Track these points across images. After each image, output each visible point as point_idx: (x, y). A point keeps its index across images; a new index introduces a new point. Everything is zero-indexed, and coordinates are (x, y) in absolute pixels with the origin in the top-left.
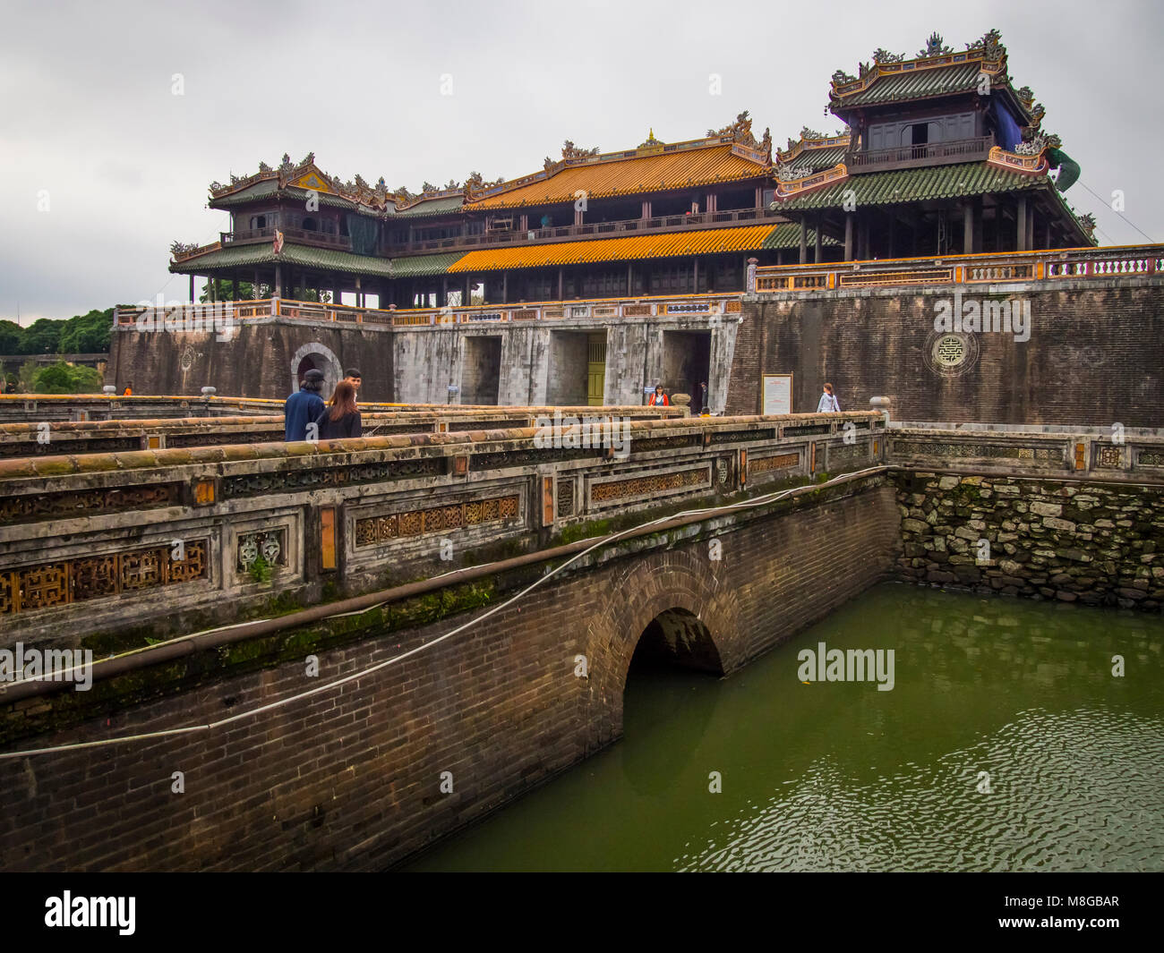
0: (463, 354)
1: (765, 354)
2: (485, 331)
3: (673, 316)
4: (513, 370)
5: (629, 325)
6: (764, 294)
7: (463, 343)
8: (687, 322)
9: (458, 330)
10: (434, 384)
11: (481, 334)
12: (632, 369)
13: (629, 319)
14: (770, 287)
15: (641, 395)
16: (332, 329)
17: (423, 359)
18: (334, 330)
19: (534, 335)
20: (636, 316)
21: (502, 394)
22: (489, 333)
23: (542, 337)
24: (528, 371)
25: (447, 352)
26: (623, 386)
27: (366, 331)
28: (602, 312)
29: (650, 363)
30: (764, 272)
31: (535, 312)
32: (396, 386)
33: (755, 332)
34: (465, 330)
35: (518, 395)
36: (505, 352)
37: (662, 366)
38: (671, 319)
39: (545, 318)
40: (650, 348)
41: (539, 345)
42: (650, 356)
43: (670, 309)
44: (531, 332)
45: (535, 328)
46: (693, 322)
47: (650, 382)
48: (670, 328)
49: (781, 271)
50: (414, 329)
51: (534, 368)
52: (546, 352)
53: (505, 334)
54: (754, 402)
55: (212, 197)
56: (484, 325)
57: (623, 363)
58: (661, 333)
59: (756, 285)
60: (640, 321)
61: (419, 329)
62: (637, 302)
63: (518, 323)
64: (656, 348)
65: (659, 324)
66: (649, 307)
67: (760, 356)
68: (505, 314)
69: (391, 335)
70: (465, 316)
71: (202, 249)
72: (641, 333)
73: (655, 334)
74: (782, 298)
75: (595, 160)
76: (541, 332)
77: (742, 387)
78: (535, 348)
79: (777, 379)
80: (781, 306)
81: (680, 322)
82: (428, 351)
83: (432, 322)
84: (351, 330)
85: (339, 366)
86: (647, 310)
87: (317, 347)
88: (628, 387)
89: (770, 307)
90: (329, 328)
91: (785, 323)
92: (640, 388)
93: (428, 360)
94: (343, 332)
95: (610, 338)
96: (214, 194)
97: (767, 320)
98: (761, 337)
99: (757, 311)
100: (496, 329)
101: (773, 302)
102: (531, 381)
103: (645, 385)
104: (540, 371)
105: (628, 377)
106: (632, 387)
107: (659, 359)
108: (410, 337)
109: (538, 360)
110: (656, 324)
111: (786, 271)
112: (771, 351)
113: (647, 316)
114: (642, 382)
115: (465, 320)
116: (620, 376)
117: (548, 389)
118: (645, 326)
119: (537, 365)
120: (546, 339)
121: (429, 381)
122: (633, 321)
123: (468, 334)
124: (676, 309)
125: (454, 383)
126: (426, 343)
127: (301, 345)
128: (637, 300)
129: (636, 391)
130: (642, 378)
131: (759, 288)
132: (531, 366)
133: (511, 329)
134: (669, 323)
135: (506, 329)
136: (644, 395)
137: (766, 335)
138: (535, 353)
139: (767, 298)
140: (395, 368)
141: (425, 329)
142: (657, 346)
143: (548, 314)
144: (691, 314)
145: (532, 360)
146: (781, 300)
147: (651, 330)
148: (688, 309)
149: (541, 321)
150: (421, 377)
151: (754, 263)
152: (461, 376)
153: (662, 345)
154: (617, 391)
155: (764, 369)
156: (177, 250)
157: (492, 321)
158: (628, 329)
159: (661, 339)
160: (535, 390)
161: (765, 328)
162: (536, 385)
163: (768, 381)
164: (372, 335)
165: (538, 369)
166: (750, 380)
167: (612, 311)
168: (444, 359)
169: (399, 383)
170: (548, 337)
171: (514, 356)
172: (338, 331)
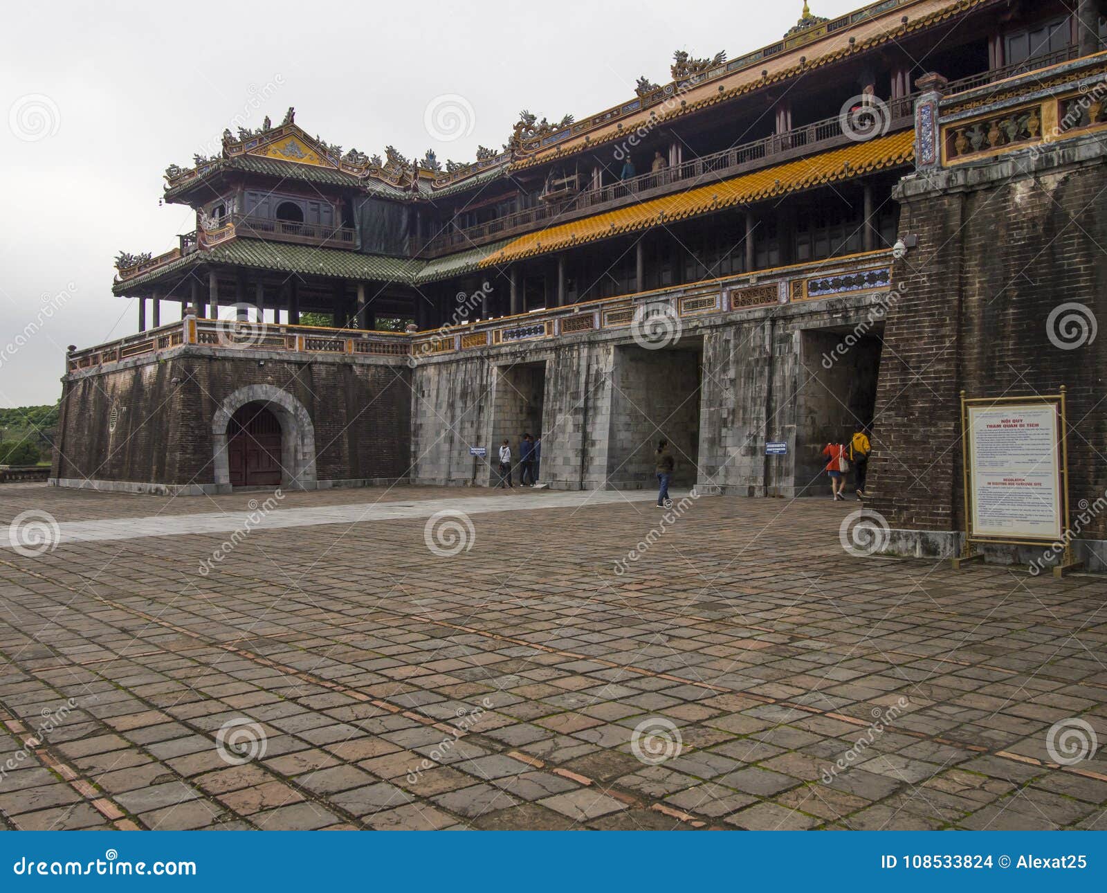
0: (494, 395)
1: (974, 339)
2: (523, 354)
3: (816, 301)
4: (560, 418)
5: (738, 324)
6: (964, 168)
7: (495, 377)
8: (845, 310)
9: (489, 357)
10: (457, 445)
11: (519, 360)
12: (745, 409)
13: (740, 314)
14: (984, 146)
15: (760, 458)
16: (296, 363)
17: (445, 405)
18: (300, 364)
19: (590, 357)
20: (753, 307)
21: (546, 459)
22: (531, 359)
23: (602, 358)
24: (580, 418)
25: (473, 392)
26: (729, 441)
27: (362, 365)
28: (695, 305)
29: (778, 396)
30: (961, 104)
31: (591, 317)
32: (413, 448)
33: (941, 278)
34: (498, 356)
35: (566, 461)
36: (550, 388)
37: (801, 400)
38: (814, 306)
39: (607, 326)
40: (778, 365)
41: (598, 373)
42: (777, 383)
43: (814, 288)
44: (585, 352)
45: (592, 344)
46: (857, 309)
47: (778, 433)
48: (815, 323)
49: (1014, 90)
50: (435, 360)
51: (591, 413)
52: (609, 383)
53: (549, 357)
54: (945, 485)
55: (168, 187)
56: (521, 344)
57: (730, 396)
58: (797, 335)
59: (940, 148)
60: (758, 315)
61: (440, 359)
62: (753, 281)
63: (568, 338)
64: (788, 368)
65: (792, 317)
66: (774, 288)
67: (959, 345)
68: (550, 325)
69: (408, 372)
70: (497, 333)
71: (156, 260)
72: (759, 338)
73: (786, 339)
74: (1021, 167)
75: (719, 72)
76: (600, 351)
77: (908, 440)
78: (592, 379)
79: (1011, 412)
80: (1021, 192)
81: (832, 309)
82: (452, 391)
83: (457, 347)
84: (333, 364)
85: (307, 420)
86: (770, 294)
87: (267, 392)
88: (738, 445)
89: (985, 202)
90: (289, 362)
91: (1034, 243)
92: (760, 444)
93: (452, 406)
94: (315, 368)
95: (708, 353)
96: (171, 182)
97: (977, 241)
98: (961, 293)
99: (946, 216)
100: (538, 350)
101: (992, 186)
102: (586, 437)
103: (769, 439)
104: (599, 419)
105: (739, 424)
106: (746, 442)
107: (795, 387)
108: (431, 371)
109: (596, 400)
110: (788, 319)
111: (1029, 85)
112: (993, 330)
113: (771, 305)
114: (763, 434)
115: (497, 340)
116: (724, 423)
117: (611, 449)
118: (768, 324)
119: (595, 408)
120: (607, 361)
121: (451, 440)
122: (745, 316)
123: (502, 362)
124: (825, 286)
125: (482, 443)
126: (449, 381)
127: (234, 388)
128: (752, 276)
129: (752, 451)
130: (763, 425)
131: (952, 153)
132: (585, 410)
133: (557, 349)
134: (812, 313)
135: (551, 349)
136: (768, 458)
137: (976, 284)
138: (591, 389)
139: (973, 177)
140: (413, 421)
141: (447, 358)
142: (791, 361)
143: (612, 318)
144: (854, 293)
145: (587, 400)
146: (1018, 176)
147: (780, 332)
148: (848, 283)
149: (600, 332)
150: (443, 434)
151: (936, 85)
152: (491, 430)
153: (802, 360)
154: (720, 452)
155: (974, 383)
156: (125, 264)
157: (534, 338)
158: (738, 334)
159: (797, 349)
160: (593, 452)
161: (973, 265)
162: (593, 443)
163: (981, 419)
164: (373, 371)
165: (595, 414)
166: (930, 417)
167: (711, 302)
168: (469, 403)
169: (417, 444)
170: (611, 357)
171: (561, 394)
172: (306, 367)
